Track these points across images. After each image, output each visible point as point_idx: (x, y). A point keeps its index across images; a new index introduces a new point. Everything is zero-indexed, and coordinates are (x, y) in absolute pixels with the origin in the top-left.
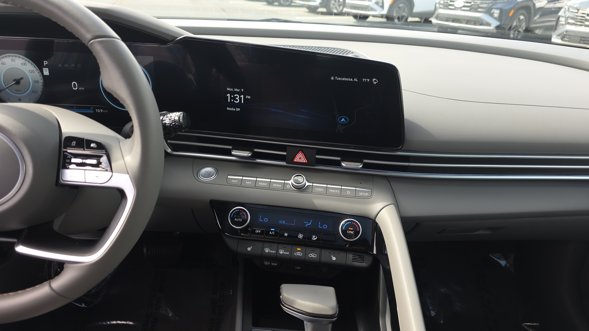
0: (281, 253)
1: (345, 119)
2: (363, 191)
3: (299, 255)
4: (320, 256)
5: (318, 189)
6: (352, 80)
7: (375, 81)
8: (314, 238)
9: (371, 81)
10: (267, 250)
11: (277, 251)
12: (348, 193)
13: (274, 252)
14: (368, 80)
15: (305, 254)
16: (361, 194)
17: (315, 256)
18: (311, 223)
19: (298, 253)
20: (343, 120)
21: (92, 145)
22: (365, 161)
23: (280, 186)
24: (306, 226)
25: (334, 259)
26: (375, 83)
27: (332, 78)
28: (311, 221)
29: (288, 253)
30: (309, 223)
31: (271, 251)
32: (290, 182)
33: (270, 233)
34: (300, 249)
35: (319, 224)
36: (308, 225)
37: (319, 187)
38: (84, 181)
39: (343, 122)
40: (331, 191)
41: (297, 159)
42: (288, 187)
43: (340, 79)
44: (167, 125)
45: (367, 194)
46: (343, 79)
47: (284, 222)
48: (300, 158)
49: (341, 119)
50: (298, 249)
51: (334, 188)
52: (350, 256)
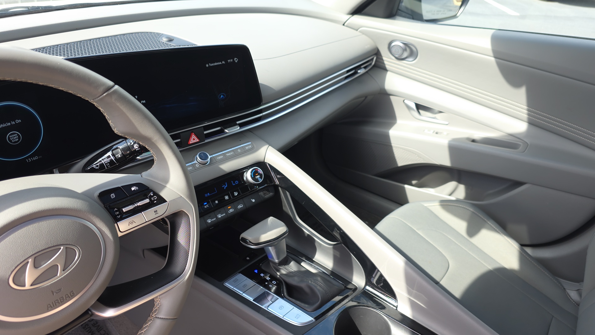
0: (220, 217)
1: (223, 95)
2: (247, 145)
3: (232, 211)
4: (244, 204)
5: (219, 158)
6: (221, 63)
7: (236, 60)
8: (236, 194)
9: (234, 60)
10: (209, 221)
11: (217, 217)
12: (239, 151)
13: (214, 219)
14: (232, 60)
15: (235, 208)
16: (247, 148)
17: (242, 206)
18: (226, 185)
19: (230, 210)
20: (222, 96)
21: (133, 189)
22: (238, 122)
23: (191, 168)
24: (225, 188)
25: (253, 201)
26: (236, 61)
27: (207, 66)
28: (226, 183)
29: (224, 214)
30: (225, 186)
31: (213, 220)
32: (195, 162)
33: (205, 207)
34: (230, 207)
35: (232, 182)
36: (226, 188)
37: (219, 155)
38: (145, 221)
39: (222, 98)
40: (228, 154)
41: (192, 141)
42: (197, 166)
43: (213, 65)
44: (137, 150)
45: (250, 146)
46: (215, 64)
47: (208, 194)
48: (194, 139)
49: (220, 96)
50: (229, 208)
51: (228, 152)
52: (261, 193)
